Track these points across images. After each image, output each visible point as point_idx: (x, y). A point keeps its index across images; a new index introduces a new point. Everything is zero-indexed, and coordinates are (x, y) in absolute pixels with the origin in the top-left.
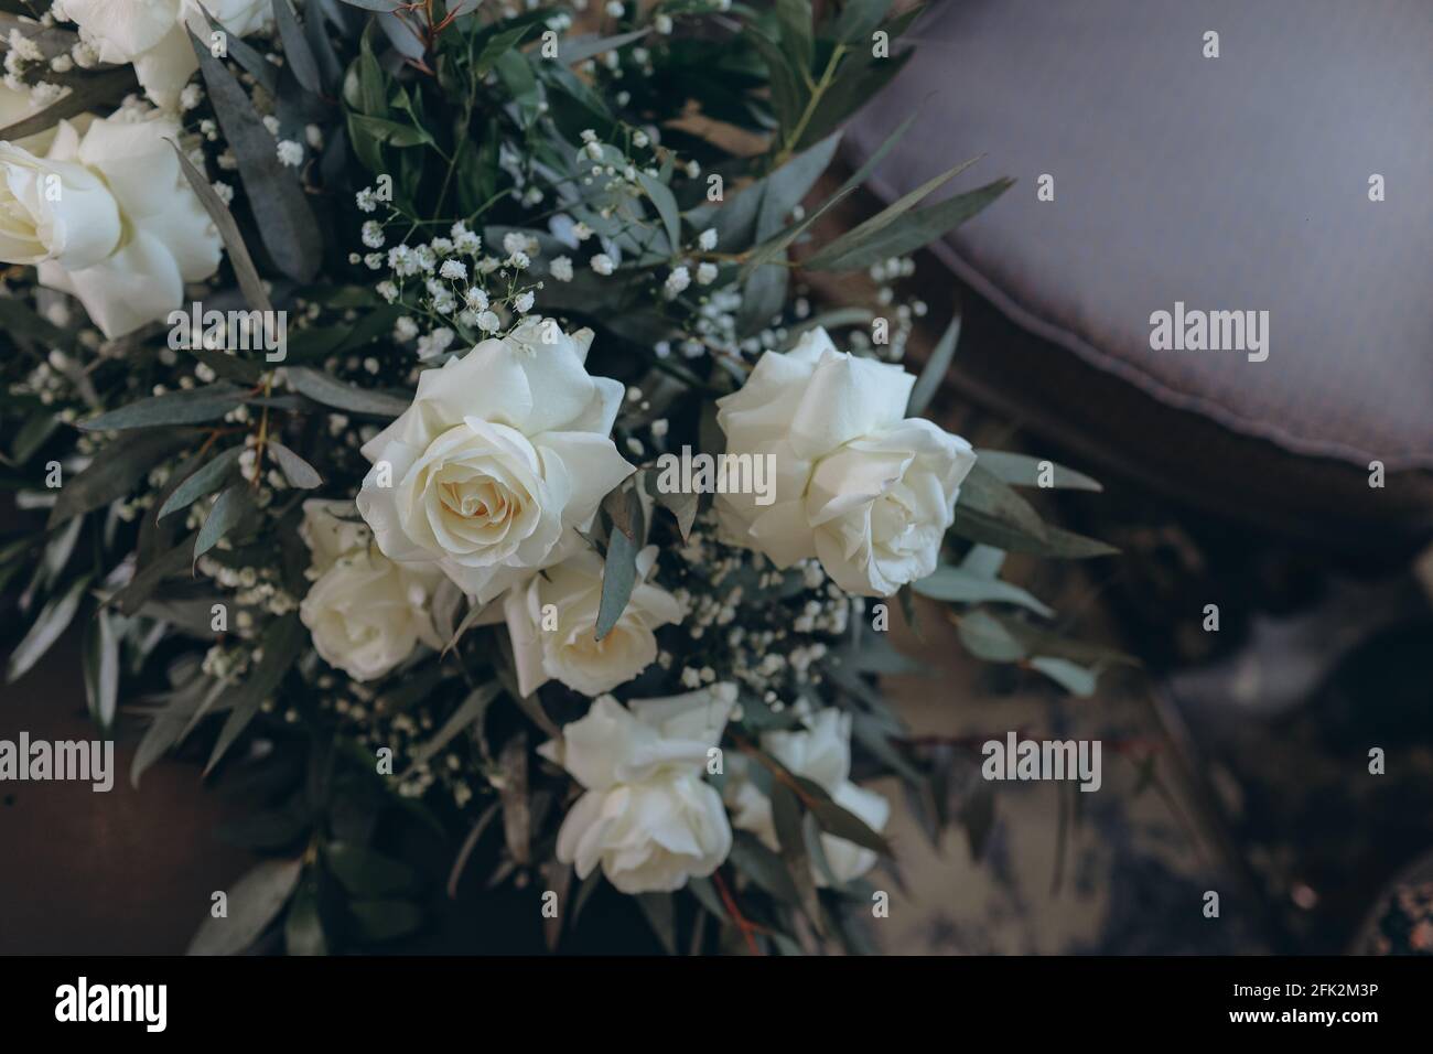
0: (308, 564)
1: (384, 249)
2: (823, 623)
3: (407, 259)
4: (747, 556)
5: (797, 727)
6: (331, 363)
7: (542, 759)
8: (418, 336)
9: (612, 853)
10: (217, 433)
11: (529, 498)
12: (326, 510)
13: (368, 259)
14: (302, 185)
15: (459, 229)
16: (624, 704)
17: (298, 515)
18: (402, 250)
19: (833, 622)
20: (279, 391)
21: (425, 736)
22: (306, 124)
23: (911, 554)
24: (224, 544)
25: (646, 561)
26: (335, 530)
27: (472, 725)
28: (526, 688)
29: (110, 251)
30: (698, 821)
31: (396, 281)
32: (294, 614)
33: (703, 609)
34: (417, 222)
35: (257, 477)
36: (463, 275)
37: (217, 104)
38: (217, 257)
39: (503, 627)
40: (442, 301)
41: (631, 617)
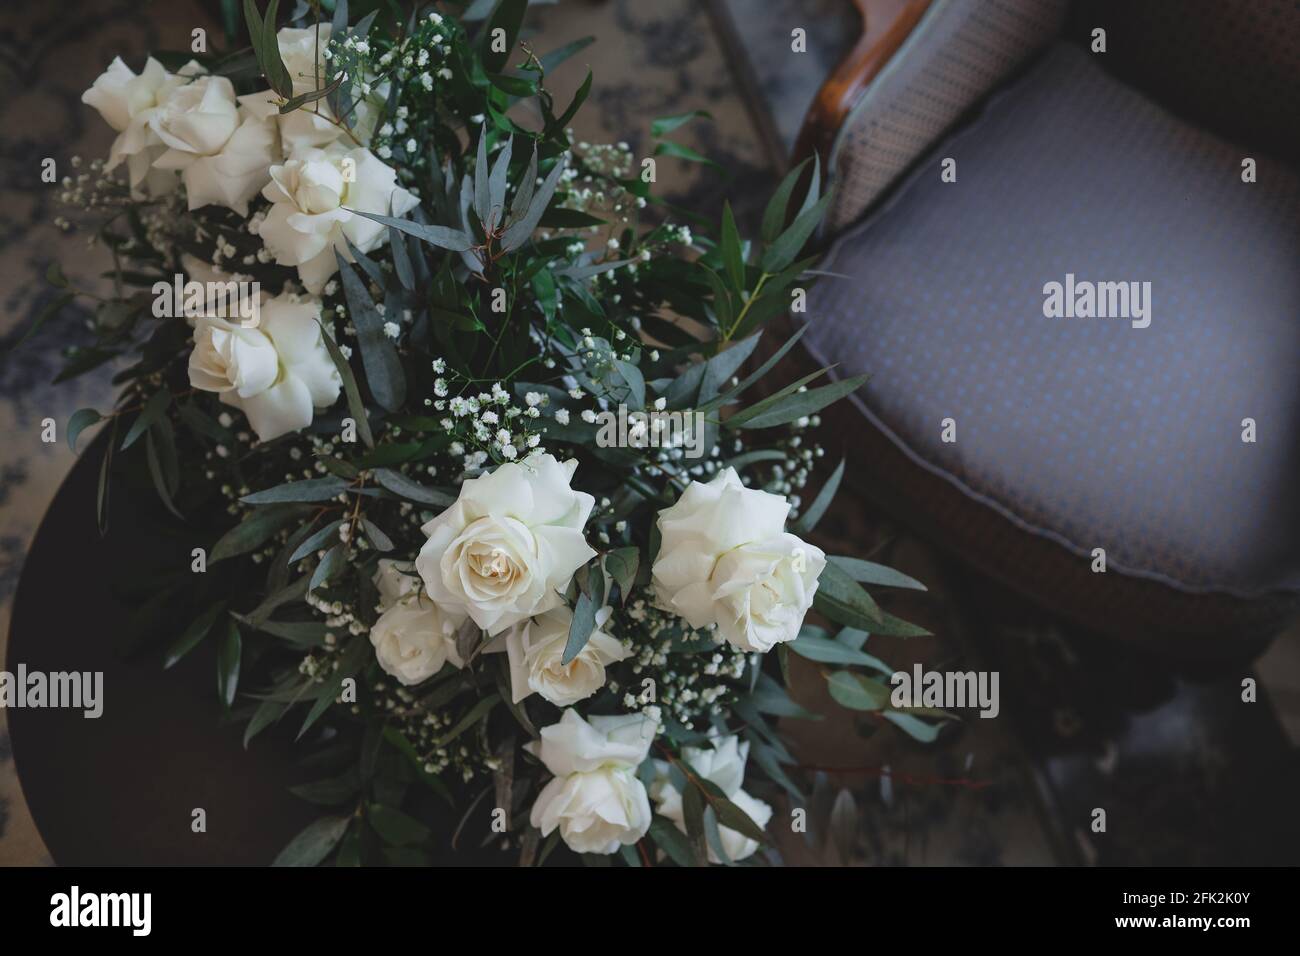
0: (378, 603)
1: (448, 398)
2: (725, 670)
3: (462, 406)
4: (678, 619)
5: (707, 745)
6: (405, 466)
7: (526, 753)
8: (464, 454)
9: (567, 820)
10: (325, 509)
11: (526, 569)
12: (394, 566)
13: (437, 404)
14: (397, 348)
15: (497, 387)
16: (585, 718)
17: (375, 567)
18: (459, 400)
19: (734, 671)
20: (370, 483)
21: (445, 729)
22: (404, 309)
23: (779, 624)
24: (324, 585)
25: (602, 616)
26: (398, 580)
27: (478, 723)
28: (516, 698)
29: (269, 385)
30: (629, 803)
31: (453, 419)
32: (365, 636)
33: (644, 654)
34: (470, 381)
35: (350, 540)
36: (496, 421)
37: (348, 296)
38: (337, 393)
39: (505, 655)
40: (482, 434)
41: (590, 653)
